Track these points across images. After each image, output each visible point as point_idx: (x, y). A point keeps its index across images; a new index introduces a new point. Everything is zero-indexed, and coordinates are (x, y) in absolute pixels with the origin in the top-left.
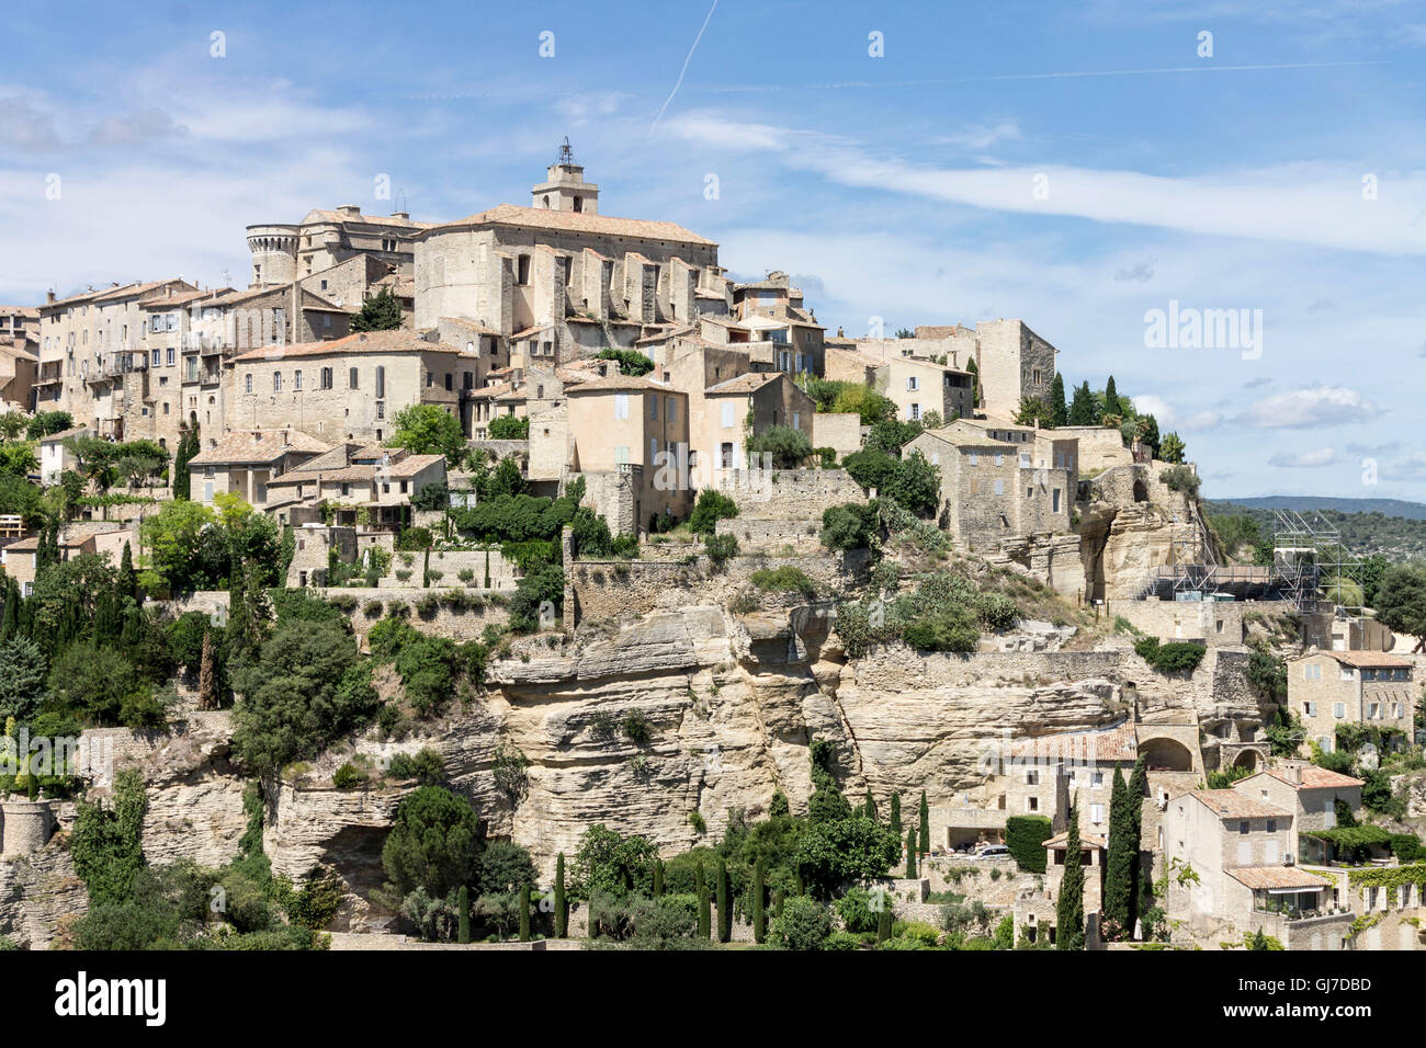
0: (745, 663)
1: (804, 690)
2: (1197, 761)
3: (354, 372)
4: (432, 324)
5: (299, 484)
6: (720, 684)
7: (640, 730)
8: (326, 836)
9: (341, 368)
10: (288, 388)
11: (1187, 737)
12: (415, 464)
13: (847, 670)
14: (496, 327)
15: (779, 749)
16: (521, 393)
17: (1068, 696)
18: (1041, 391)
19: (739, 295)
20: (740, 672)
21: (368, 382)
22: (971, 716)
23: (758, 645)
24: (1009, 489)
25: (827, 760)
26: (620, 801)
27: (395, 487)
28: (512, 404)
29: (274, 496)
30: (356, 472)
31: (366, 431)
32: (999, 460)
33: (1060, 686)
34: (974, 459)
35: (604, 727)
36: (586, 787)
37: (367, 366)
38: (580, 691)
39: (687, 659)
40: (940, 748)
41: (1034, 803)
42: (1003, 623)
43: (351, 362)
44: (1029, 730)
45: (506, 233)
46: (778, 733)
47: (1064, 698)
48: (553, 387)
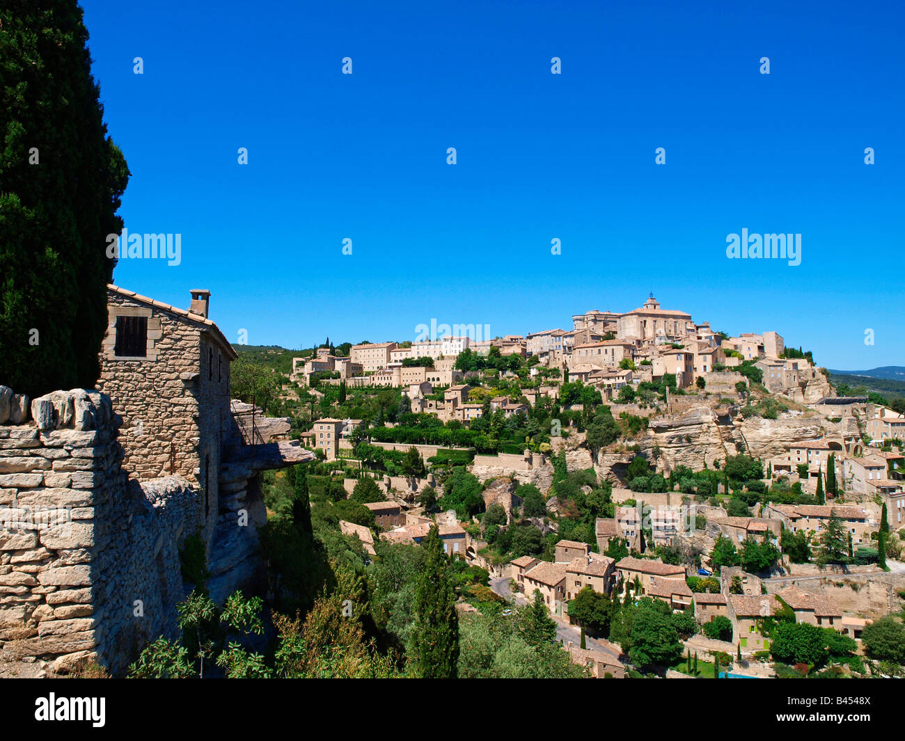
0: (716, 422)
1: (733, 429)
2: (844, 448)
3: (606, 350)
4: (623, 338)
5: (597, 378)
6: (709, 427)
7: (689, 439)
8: (611, 465)
9: (603, 349)
10: (590, 354)
11: (840, 441)
12: (625, 372)
13: (743, 424)
14: (639, 338)
15: (726, 444)
16: (648, 354)
17: (807, 431)
18: (782, 349)
19: (697, 328)
20: (714, 424)
21: (610, 352)
22: (779, 436)
23: (720, 417)
24: (782, 376)
25: (740, 447)
26: (685, 457)
27: (621, 378)
28: (645, 357)
29: (590, 381)
30: (610, 374)
31: (610, 364)
32: (779, 368)
33: (804, 428)
34: (772, 368)
35: (680, 438)
36: (676, 453)
37: (609, 349)
38: (673, 429)
39: (700, 421)
40: (770, 444)
41: (799, 459)
42: (785, 410)
43: (605, 348)
44: (796, 440)
45: (640, 315)
46: (726, 440)
47: (805, 431)
48: (656, 352)
